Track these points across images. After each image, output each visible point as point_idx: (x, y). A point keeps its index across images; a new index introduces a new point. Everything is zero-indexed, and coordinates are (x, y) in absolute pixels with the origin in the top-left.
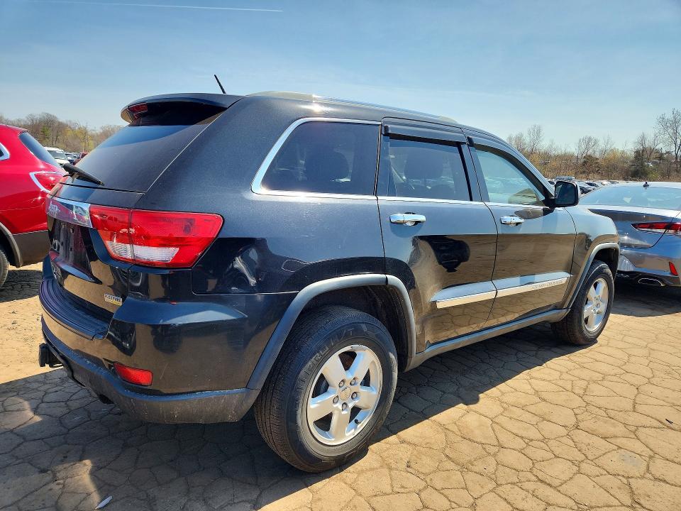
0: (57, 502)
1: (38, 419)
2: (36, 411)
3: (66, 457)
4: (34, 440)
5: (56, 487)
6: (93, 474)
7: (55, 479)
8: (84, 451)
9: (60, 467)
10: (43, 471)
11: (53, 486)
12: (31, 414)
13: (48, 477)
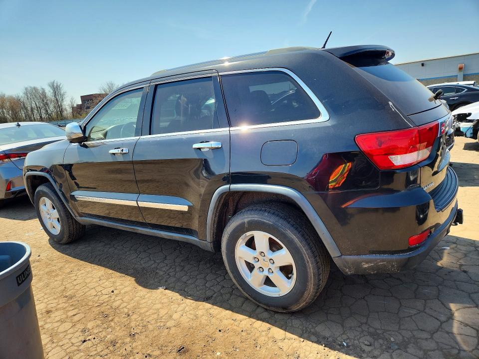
0: (464, 257)
1: (453, 306)
2: (451, 317)
3: (449, 272)
4: (463, 291)
5: (462, 262)
6: (441, 259)
7: (461, 265)
8: (437, 271)
9: (455, 269)
10: (465, 272)
11: (463, 263)
12: (456, 314)
13: (464, 268)
